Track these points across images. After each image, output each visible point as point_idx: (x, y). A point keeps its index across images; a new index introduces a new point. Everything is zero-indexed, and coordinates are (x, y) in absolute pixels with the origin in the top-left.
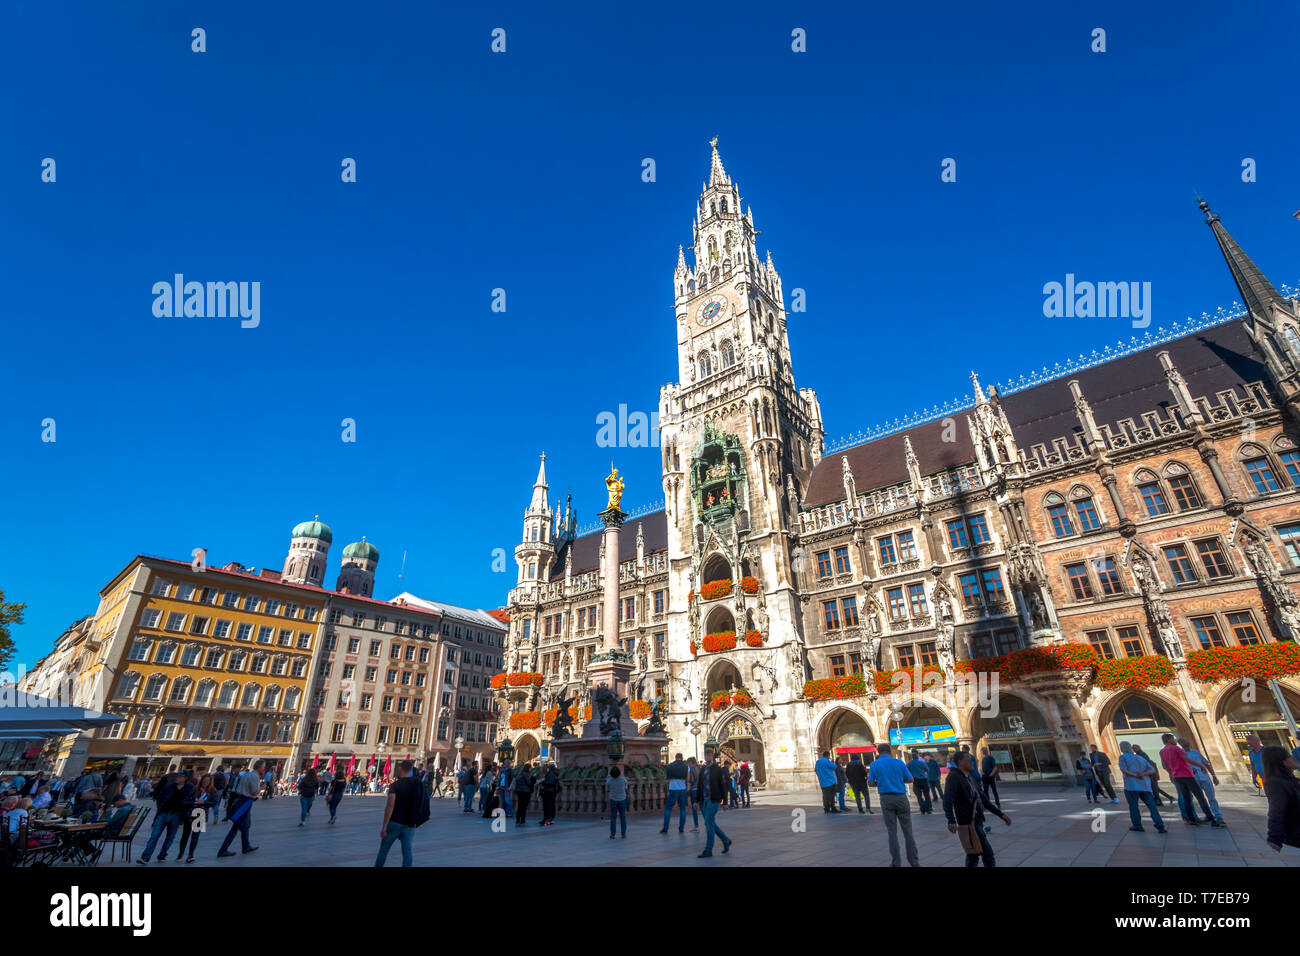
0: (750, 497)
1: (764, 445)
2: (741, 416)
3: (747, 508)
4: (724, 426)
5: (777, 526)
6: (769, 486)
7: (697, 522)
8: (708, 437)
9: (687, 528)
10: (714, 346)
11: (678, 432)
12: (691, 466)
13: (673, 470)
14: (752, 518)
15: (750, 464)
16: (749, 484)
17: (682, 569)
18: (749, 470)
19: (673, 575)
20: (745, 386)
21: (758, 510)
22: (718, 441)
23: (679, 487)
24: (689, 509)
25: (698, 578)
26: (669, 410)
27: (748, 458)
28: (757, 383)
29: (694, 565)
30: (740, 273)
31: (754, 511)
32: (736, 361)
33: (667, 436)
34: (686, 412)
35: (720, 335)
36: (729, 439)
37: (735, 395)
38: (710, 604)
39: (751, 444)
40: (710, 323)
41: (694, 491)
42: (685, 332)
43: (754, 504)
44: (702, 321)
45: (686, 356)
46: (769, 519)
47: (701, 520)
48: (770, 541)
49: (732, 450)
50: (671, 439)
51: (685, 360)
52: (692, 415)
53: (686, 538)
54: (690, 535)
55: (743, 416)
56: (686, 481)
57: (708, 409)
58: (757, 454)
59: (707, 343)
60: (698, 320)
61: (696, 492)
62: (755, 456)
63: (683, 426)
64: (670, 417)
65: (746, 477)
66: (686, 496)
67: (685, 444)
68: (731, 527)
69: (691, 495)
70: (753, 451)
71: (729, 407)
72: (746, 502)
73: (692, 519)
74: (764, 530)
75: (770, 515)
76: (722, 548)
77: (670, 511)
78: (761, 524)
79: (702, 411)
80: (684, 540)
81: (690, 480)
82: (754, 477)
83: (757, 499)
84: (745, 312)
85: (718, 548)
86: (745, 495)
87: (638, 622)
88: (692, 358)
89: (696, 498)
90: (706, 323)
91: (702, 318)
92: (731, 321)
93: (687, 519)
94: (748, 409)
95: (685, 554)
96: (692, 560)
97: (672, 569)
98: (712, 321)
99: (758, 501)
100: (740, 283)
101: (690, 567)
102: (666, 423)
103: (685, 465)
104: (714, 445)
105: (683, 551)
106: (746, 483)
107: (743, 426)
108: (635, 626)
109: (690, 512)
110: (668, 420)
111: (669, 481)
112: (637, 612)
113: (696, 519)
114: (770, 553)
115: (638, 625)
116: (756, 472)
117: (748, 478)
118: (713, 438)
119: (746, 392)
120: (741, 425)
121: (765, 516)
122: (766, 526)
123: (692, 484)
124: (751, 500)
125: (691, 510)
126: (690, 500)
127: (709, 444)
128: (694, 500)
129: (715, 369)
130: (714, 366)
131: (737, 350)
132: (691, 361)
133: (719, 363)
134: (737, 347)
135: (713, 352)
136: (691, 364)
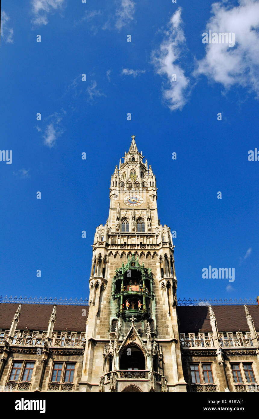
0: (156, 312)
1: (171, 282)
2: (152, 260)
3: (154, 318)
4: (142, 262)
5: (177, 336)
6: (172, 308)
7: (114, 317)
8: (133, 264)
9: (105, 318)
10: (134, 218)
11: (108, 255)
12: (115, 278)
13: (101, 276)
14: (157, 326)
15: (157, 290)
16: (156, 303)
17: (97, 349)
18: (157, 294)
19: (88, 351)
20: (158, 245)
21: (162, 322)
22: (140, 269)
23: (102, 289)
24: (108, 306)
25: (117, 359)
26: (104, 240)
27: (156, 286)
28: (168, 246)
29: (115, 347)
30: (154, 190)
31: (159, 321)
32: (146, 231)
33: (100, 254)
34: (115, 245)
35: (138, 214)
36: (146, 271)
37: (150, 247)
38: (125, 383)
39: (161, 279)
40: (132, 206)
41: (114, 295)
42: (115, 204)
43: (160, 316)
44: (127, 203)
45: (114, 216)
46: (170, 330)
47: (118, 316)
48: (171, 346)
49: (147, 278)
50: (103, 256)
51: (114, 218)
52: (119, 248)
53: (103, 326)
54: (106, 325)
55: (154, 261)
56: (109, 287)
57: (131, 249)
58: (166, 286)
59: (130, 215)
60: (124, 202)
61: (116, 296)
62: (163, 287)
63: (111, 252)
64: (104, 244)
65: (154, 298)
66: (107, 297)
67: (111, 264)
68: (141, 328)
69: (112, 297)
70: (161, 283)
71: (146, 252)
72: (153, 314)
73: (110, 314)
74: (166, 336)
75: (173, 327)
76: (140, 340)
77: (94, 303)
78: (165, 332)
79: (126, 248)
80: (101, 327)
81: (112, 287)
82: (160, 300)
83: (162, 314)
84: (155, 209)
85: (136, 340)
86: (153, 309)
87: (34, 385)
88: (118, 219)
89: (115, 301)
90: (129, 205)
91: (127, 201)
92: (146, 210)
93: (106, 313)
94: (158, 258)
95: (103, 338)
96: (110, 343)
97: (89, 347)
98: (133, 205)
99: (162, 315)
100: (153, 195)
101: (105, 349)
102: (101, 246)
103: (110, 276)
104: (136, 270)
105: (102, 335)
106: (154, 301)
107: (154, 267)
108: (29, 388)
109: (110, 309)
110: (103, 245)
111: (98, 282)
112: (35, 376)
113: (114, 314)
114: (171, 354)
115: (34, 388)
116: (162, 297)
117: (156, 299)
118: (137, 265)
119: (158, 248)
120: (153, 266)
121: (167, 327)
122: (167, 334)
123: (113, 290)
124: (158, 313)
125: (111, 307)
126: (110, 300)
127: (133, 268)
128: (113, 301)
129: (134, 230)
130: (133, 227)
131: (149, 225)
132: (118, 220)
133: (136, 228)
134: (149, 224)
135: (133, 221)
136: (118, 221)
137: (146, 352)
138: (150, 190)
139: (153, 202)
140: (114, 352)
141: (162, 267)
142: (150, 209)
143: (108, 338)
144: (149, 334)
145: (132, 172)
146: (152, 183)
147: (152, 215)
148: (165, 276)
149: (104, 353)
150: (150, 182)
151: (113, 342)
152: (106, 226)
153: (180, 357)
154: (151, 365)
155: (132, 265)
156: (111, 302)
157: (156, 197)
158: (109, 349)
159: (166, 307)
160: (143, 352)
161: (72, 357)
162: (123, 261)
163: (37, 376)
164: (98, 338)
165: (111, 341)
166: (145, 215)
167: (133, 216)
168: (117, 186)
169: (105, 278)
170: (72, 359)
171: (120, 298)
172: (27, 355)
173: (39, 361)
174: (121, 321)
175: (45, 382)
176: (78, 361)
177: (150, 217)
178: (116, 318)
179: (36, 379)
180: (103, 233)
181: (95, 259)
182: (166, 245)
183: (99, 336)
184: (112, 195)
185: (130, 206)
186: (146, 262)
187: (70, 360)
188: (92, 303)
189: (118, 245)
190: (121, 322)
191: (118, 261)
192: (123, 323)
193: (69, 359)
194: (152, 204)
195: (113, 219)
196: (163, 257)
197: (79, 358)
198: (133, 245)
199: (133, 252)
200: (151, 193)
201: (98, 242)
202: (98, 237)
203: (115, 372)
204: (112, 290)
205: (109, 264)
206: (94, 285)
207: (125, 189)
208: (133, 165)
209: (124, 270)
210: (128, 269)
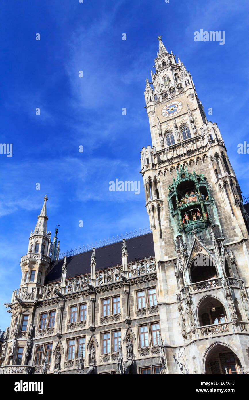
0: (219, 216)
1: (228, 180)
2: (204, 165)
3: (218, 223)
4: (193, 170)
5: (246, 234)
6: (234, 207)
7: (177, 234)
8: (183, 175)
9: (169, 238)
10: (176, 127)
11: (157, 175)
12: (169, 195)
13: (155, 198)
14: (223, 230)
15: (216, 194)
16: (217, 207)
17: (167, 269)
18: (216, 198)
19: (160, 274)
20: (206, 146)
21: (227, 225)
22: (191, 178)
23: (159, 211)
24: (169, 225)
25: (187, 273)
26: (150, 161)
27: (213, 190)
28: (216, 143)
29: (183, 264)
30: (190, 89)
31: (224, 225)
32: (193, 136)
33: (150, 177)
34: (162, 162)
35: (179, 121)
36: (198, 177)
37: (198, 152)
38: (200, 294)
39: (216, 180)
40: (172, 116)
41: (172, 213)
42: (155, 120)
43: (224, 220)
44: (166, 114)
45: (156, 134)
46: (238, 231)
47: (181, 232)
48: (242, 247)
49: (202, 185)
50: (152, 178)
51: (156, 136)
52: (167, 164)
53: (169, 246)
54: (171, 244)
55: (206, 164)
56: (166, 206)
57: (179, 160)
58: (223, 186)
59: (171, 126)
60: (163, 114)
61: (175, 213)
62: (220, 188)
63: (160, 171)
64: (151, 165)
65: (214, 202)
66: (167, 216)
67: (162, 183)
68: (206, 237)
69: (171, 215)
70: (218, 185)
71: (195, 159)
72: (216, 219)
73: (173, 232)
74: (235, 238)
75: (240, 227)
76: (206, 250)
77: (155, 226)
78: (232, 234)
79: (174, 162)
80: (167, 248)
81: (169, 206)
82: (220, 202)
83: (226, 217)
84: (196, 109)
85: (201, 250)
86: (214, 214)
87: (124, 315)
88: (161, 135)
89: (174, 217)
90: (169, 115)
91: (166, 113)
92: (187, 114)
93: (169, 233)
94: (209, 160)
95: (171, 257)
96: (178, 261)
97: (159, 269)
98: (173, 114)
100: (191, 94)
101: (175, 267)
102: (149, 168)
103: (164, 195)
104: (188, 180)
105: (170, 255)
106: (215, 206)
107: (207, 170)
108: (121, 319)
109: (171, 227)
110: (150, 167)
111: (153, 206)
112: (122, 308)
113: (176, 231)
114: (243, 256)
115: (124, 318)
116: (222, 199)
117: (216, 203)
118: (187, 175)
119: (207, 149)
120: (205, 170)
121: (234, 228)
122: (236, 235)
123: (171, 208)
124: (221, 217)
125: (172, 226)
126: (170, 218)
127: (184, 180)
128: (173, 219)
129: (179, 140)
130: (178, 138)
131: (193, 129)
132: (161, 136)
133: (180, 137)
134: (194, 127)
135: (176, 130)
138: (186, 91)
139: (193, 103)
140: (183, 268)
141: (215, 168)
142: (191, 111)
143: (175, 256)
144: (214, 241)
145: (165, 79)
146: (187, 82)
147: (194, 117)
148: (220, 176)
149: (175, 271)
150: (185, 81)
151: (180, 258)
152: (149, 147)
154: (222, 272)
155: (182, 177)
156: (171, 220)
157: (194, 95)
158: (178, 267)
159: (228, 208)
161: (150, 283)
163: (124, 307)
164: (166, 259)
165: (178, 258)
166: (186, 119)
167: (175, 126)
168: (152, 101)
169: (160, 199)
170: (151, 285)
171: (177, 214)
172: (111, 291)
173: (122, 294)
174: (185, 236)
175: (132, 311)
176: (156, 284)
177: (192, 120)
178: (180, 234)
179: (124, 310)
180: (147, 155)
181: (146, 183)
182: (215, 143)
183: (167, 257)
184: (149, 113)
185: (170, 116)
186: (197, 168)
187: (150, 286)
188: (153, 227)
189: (166, 161)
190: (186, 237)
191: (169, 178)
192: (187, 237)
193: (148, 285)
194: (193, 104)
195: (156, 137)
196: (213, 156)
198: (180, 156)
199: (182, 163)
200: (188, 93)
201: (145, 166)
202: (143, 162)
203: (188, 286)
204: (169, 209)
205: (161, 184)
206: (150, 210)
207: (161, 100)
208: (163, 70)
209: (176, 185)
210: (179, 182)
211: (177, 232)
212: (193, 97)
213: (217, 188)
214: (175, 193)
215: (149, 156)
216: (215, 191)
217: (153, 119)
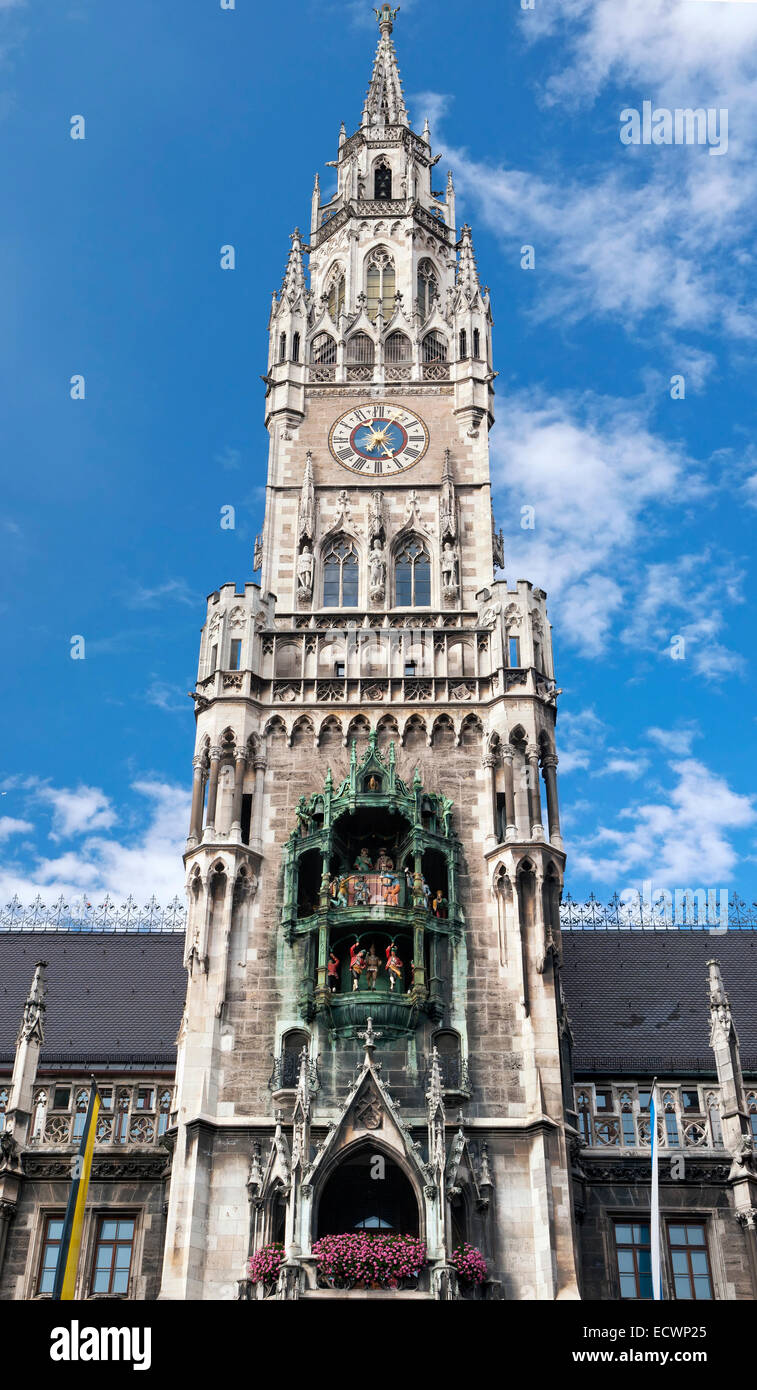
0: (471, 996)
1: (538, 860)
2: (459, 756)
3: (460, 1025)
5: (555, 1104)
6: (537, 980)
7: (290, 1020)
8: (370, 779)
9: (253, 1029)
10: (380, 536)
11: (261, 732)
12: (295, 843)
13: (235, 839)
14: (472, 1060)
15: (478, 898)
16: (471, 956)
17: (222, 1162)
18: (474, 916)
19: (184, 1173)
20: (486, 682)
21: (494, 1043)
22: (403, 805)
23: (241, 894)
24: (267, 973)
25: (306, 1207)
26: (245, 663)
27: (473, 879)
28: (528, 688)
29: (295, 1160)
30: (477, 381)
31: (484, 1039)
32: (436, 604)
33: (228, 734)
34: (295, 685)
35: (400, 508)
36: (427, 808)
37: (450, 693)
39: (491, 845)
40: (372, 471)
41: (292, 923)
42: (294, 460)
43: (484, 1019)
44: (346, 454)
45: (287, 528)
46: (527, 1079)
47: (310, 1016)
48: (528, 1147)
49: (434, 844)
50: (240, 742)
51: (285, 537)
52: (312, 698)
53: (248, 1062)
54: (259, 1057)
55: (467, 757)
56: (268, 883)
57: (367, 701)
58: (513, 880)
59: (360, 518)
60: (336, 448)
61: (300, 928)
62: (501, 881)
63: (276, 720)
64: (246, 681)
65: (463, 933)
66: (262, 930)
67: (275, 774)
68: (404, 1068)
69: (282, 931)
70: (493, 864)
71: (430, 720)
72: (457, 1006)
73: (277, 1007)
74: (512, 1107)
75: (537, 1068)
76: (398, 1130)
77: (207, 961)
78: (504, 1086)
79: (343, 700)
80: (240, 1068)
81: (281, 885)
82: (487, 940)
83: (496, 1007)
84: (479, 487)
85: (380, 1127)
86: (455, 983)
88: (306, 542)
89: (296, 947)
90: (360, 464)
91: (347, 445)
92: (437, 493)
93: (258, 1003)
94: (484, 744)
95: (246, 1113)
96: (276, 1139)
97: (188, 1153)
98: (378, 467)
99: (495, 1014)
100: (475, 408)
101: (255, 1163)
102: (232, 692)
103: (271, 836)
104: (385, 809)
105: (242, 1103)
106: (463, 951)
107: (464, 786)
109: (273, 984)
110: (239, 686)
111: (220, 866)
113: (291, 1008)
114: (528, 1186)
116: (495, 928)
117: (469, 938)
118: (390, 789)
119: (488, 697)
120: (460, 781)
121: (516, 1064)
122: (516, 1096)
123: (287, 899)
124: (478, 1003)
125: (277, 978)
126: (274, 944)
127: (371, 803)
128: (287, 950)
129: (379, 598)
130: (377, 588)
131: (449, 573)
132: (305, 549)
133: (387, 587)
134: (451, 567)
135: (377, 552)
136: (306, 556)
137: (422, 1182)
138: (458, 383)
139: (470, 448)
140: (293, 1178)
141: (502, 788)
142: (456, 487)
143: (268, 1115)
144: (435, 1094)
145: (374, 265)
146: (469, 339)
147: (467, 517)
148: (511, 835)
149: (253, 1180)
150: (463, 333)
151: (288, 1130)
152: (250, 592)
153: (566, 1199)
154: (441, 1236)
155: (365, 788)
156: (279, 952)
157: (485, 417)
158: (272, 1165)
159: (511, 976)
160: (412, 1177)
161: (118, 1190)
162: (329, 759)
164: (226, 1116)
165: (278, 1129)
166: (429, 515)
167: (377, 531)
168: (301, 360)
169: (254, 846)
170: (121, 1199)
171: (315, 935)
174: (320, 1040)
176: (146, 1204)
177: (453, 534)
178: (301, 1024)
180: (238, 627)
181: (207, 753)
182: (523, 683)
183: (231, 1106)
184: (273, 413)
185: (364, 469)
186: (431, 762)
187: (114, 1204)
188: (199, 962)
189: (309, 683)
190: (323, 1044)
191: (307, 763)
192: (328, 1046)
193: (107, 1197)
194: (470, 457)
195: (284, 544)
196: (505, 740)
197: (150, 1194)
198: (373, 684)
199: (374, 719)
200: (464, 394)
201: (217, 675)
202: (215, 647)
203: (297, 1263)
204: (282, 900)
205: (270, 777)
206: (204, 881)
207: (340, 376)
208: (377, 221)
209: (333, 809)
210: (352, 806)
211: (295, 1011)
212: (476, 424)
213: (488, 880)
214: (324, 846)
215: (246, 634)
216: (477, 884)
217: (288, 452)
